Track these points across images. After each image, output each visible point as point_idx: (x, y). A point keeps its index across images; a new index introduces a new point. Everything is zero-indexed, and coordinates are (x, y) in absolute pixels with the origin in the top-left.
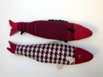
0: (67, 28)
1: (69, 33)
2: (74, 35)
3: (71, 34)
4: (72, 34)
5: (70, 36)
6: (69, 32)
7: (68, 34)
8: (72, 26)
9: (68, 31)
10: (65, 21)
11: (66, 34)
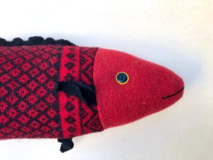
0: (55, 77)
1: (70, 108)
2: (96, 112)
3: (81, 109)
4: (87, 110)
5: (74, 120)
6: (69, 103)
7: (64, 114)
8: (84, 67)
9: (63, 99)
10: (56, 38)
11: (52, 113)
